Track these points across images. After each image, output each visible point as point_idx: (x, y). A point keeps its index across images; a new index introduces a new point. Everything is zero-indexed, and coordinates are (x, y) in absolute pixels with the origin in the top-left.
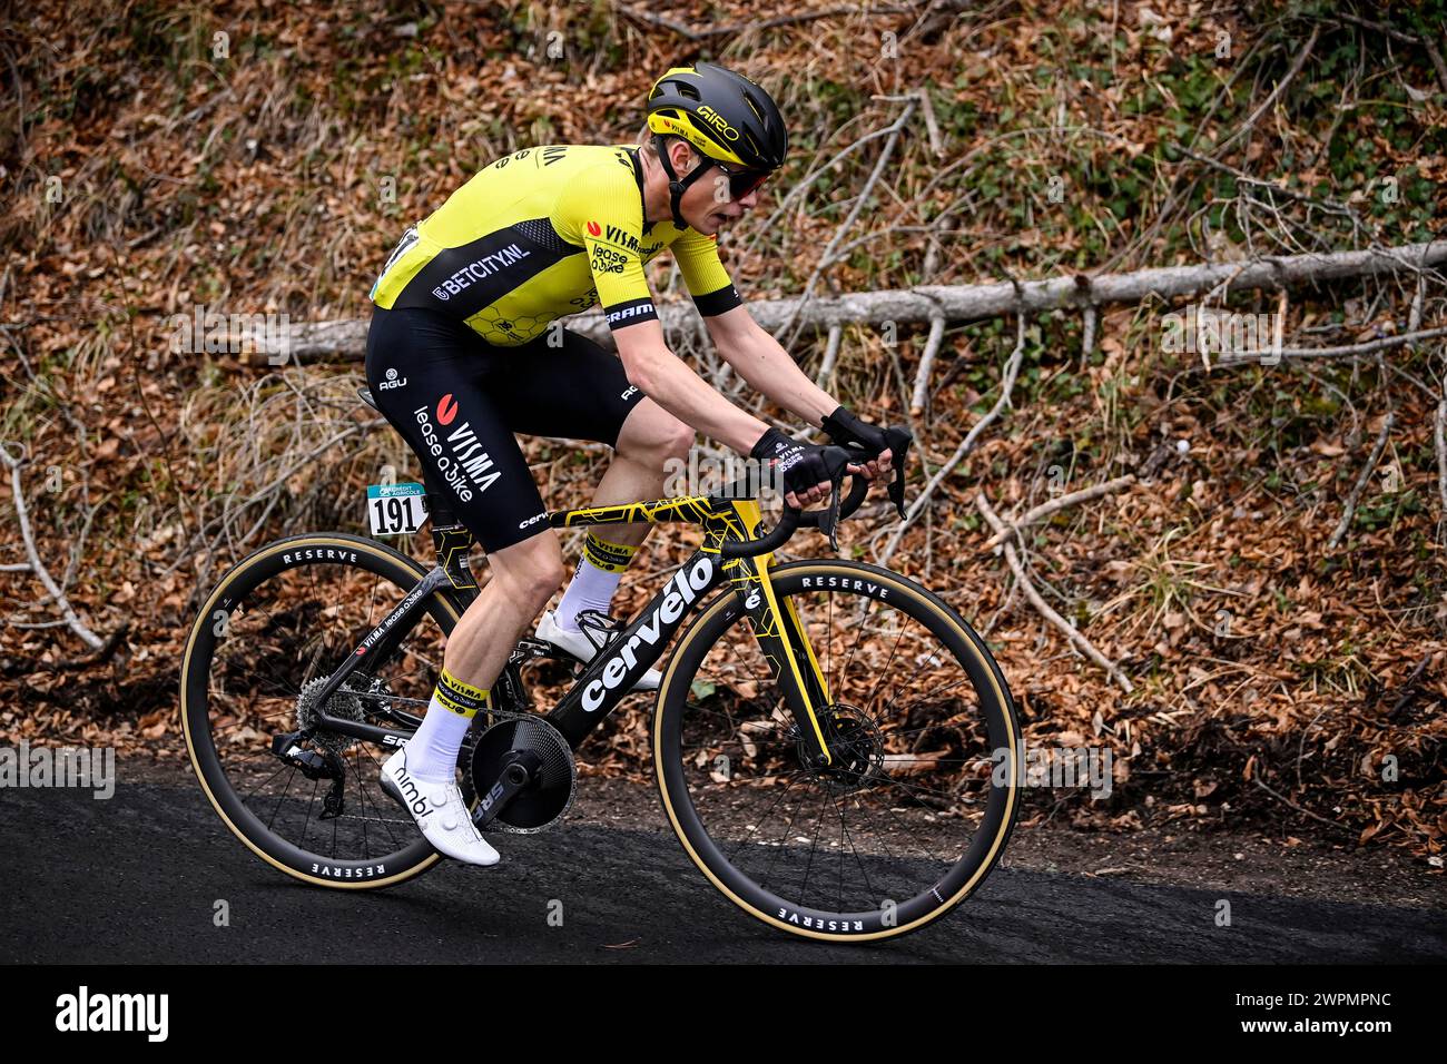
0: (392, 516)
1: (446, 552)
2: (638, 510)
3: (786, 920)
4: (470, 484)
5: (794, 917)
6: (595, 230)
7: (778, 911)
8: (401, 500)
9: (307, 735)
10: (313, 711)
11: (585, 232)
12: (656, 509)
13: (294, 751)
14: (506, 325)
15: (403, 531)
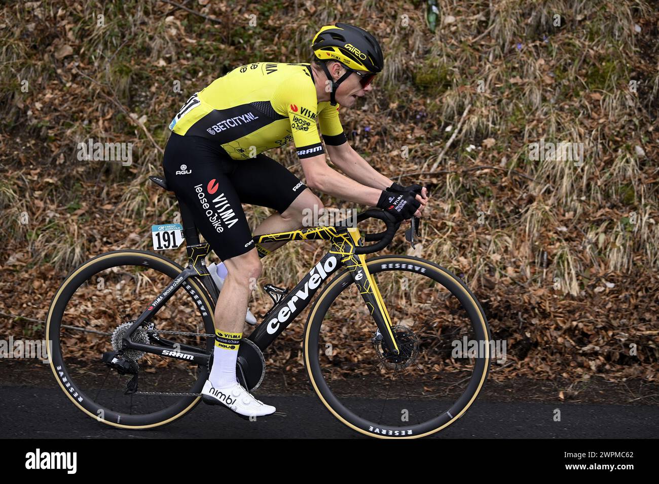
0: (165, 240)
1: (194, 258)
2: (298, 234)
3: (373, 432)
4: (223, 224)
5: (377, 430)
6: (295, 109)
7: (369, 428)
8: (170, 232)
9: (121, 352)
10: (124, 340)
11: (289, 109)
12: (308, 233)
13: (115, 360)
14: (241, 151)
15: (171, 248)
